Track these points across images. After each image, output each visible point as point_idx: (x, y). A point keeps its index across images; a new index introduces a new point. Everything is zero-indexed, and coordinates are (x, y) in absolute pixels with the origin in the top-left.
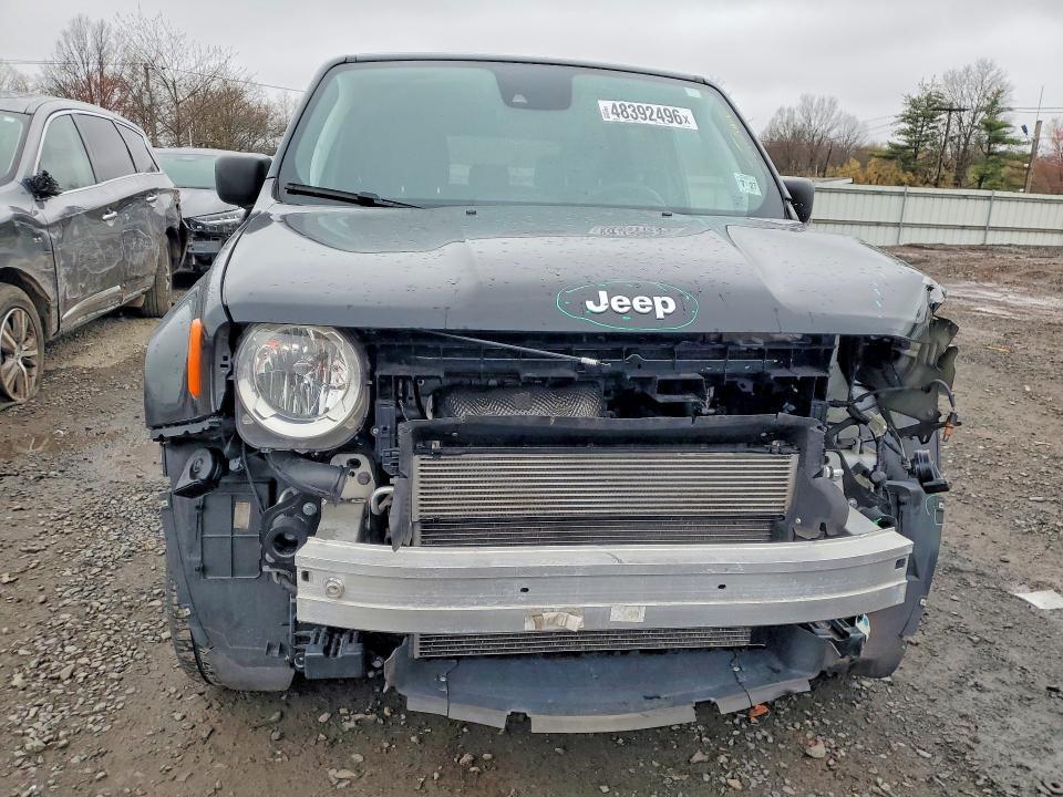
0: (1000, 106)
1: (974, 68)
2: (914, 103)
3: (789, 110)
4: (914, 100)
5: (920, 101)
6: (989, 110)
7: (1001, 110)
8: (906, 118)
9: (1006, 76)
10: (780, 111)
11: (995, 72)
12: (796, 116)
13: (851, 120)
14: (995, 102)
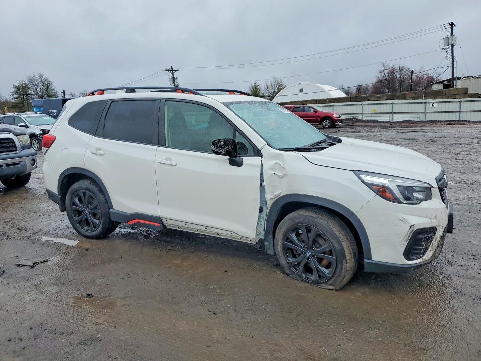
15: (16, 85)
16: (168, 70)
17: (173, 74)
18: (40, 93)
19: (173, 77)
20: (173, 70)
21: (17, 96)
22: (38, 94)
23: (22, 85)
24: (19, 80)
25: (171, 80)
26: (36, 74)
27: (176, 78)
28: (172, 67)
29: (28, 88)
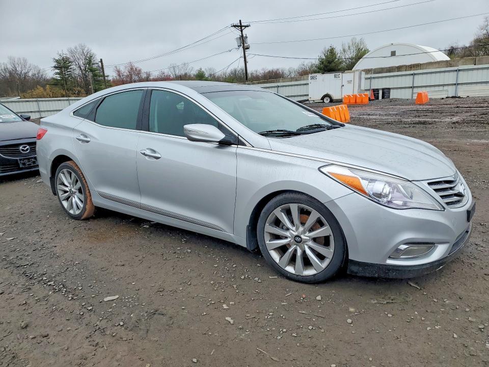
0: (93, 62)
2: (57, 61)
4: (57, 60)
5: (60, 60)
6: (89, 64)
8: (56, 68)
9: (92, 50)
11: (87, 48)
13: (36, 67)
14: (90, 61)
15: (57, 59)
16: (235, 26)
17: (242, 31)
18: (82, 68)
19: (242, 36)
20: (241, 26)
21: (59, 71)
22: (81, 69)
23: (63, 58)
24: (60, 53)
25: (239, 39)
26: (77, 46)
27: (246, 37)
28: (240, 21)
29: (70, 62)
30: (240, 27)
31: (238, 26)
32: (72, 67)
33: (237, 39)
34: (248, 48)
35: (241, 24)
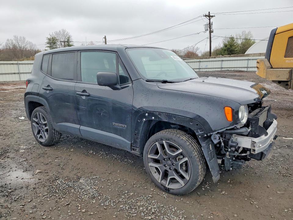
0: (70, 40)
1: (61, 31)
2: (49, 39)
3: (11, 40)
6: (68, 42)
7: (70, 42)
8: (48, 43)
9: (69, 33)
10: (8, 40)
11: (66, 32)
12: (14, 42)
13: (30, 43)
14: (68, 40)
15: (49, 38)
16: (206, 16)
17: (210, 20)
19: (210, 23)
23: (52, 38)
24: (51, 34)
27: (212, 24)
28: (209, 12)
29: (57, 40)
30: (209, 16)
31: (207, 16)
32: (57, 43)
33: (205, 25)
34: (212, 32)
35: (209, 14)
